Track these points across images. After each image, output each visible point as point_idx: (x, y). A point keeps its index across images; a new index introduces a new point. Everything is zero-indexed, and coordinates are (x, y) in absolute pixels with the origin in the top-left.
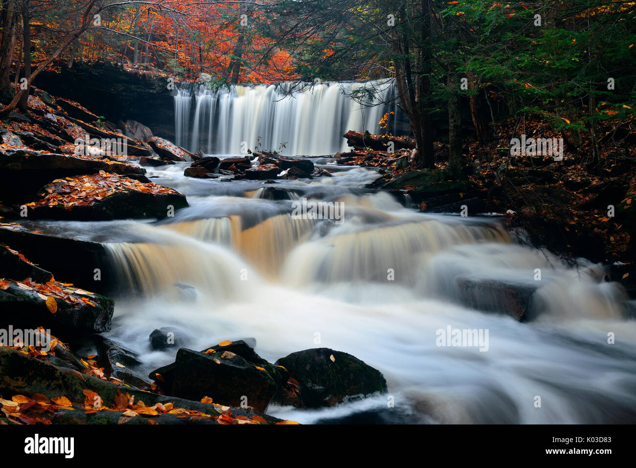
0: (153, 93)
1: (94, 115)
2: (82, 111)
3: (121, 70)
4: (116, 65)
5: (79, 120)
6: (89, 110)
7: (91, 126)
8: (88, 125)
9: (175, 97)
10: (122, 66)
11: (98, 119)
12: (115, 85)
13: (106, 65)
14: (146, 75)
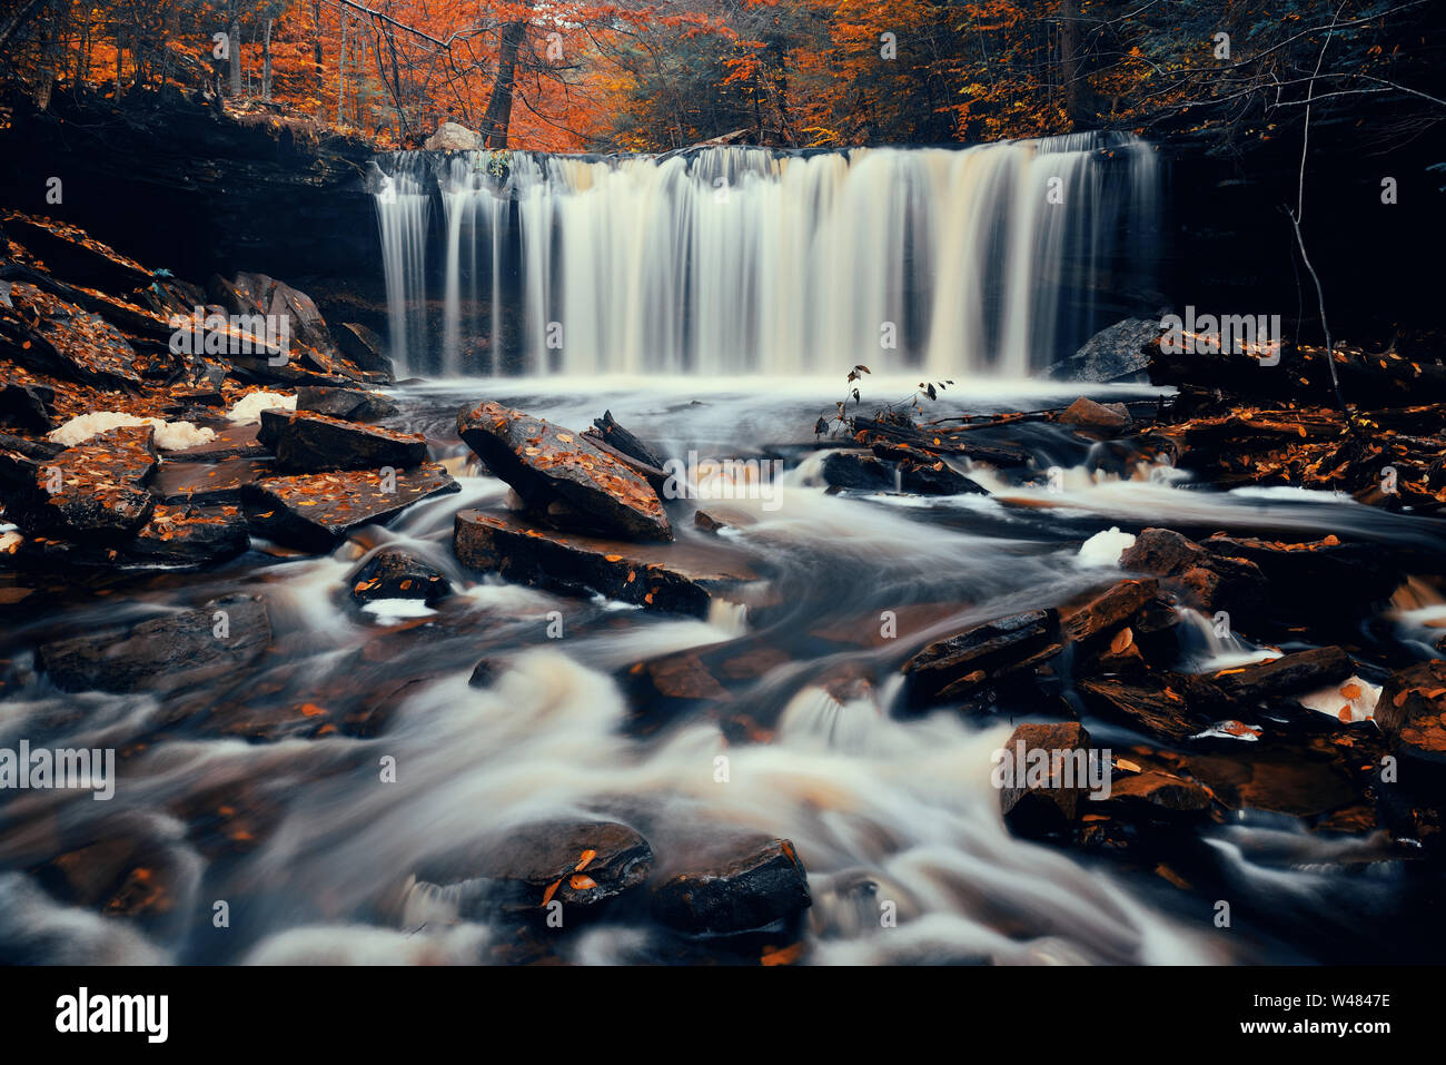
0: (312, 187)
1: (136, 266)
2: (95, 256)
3: (214, 116)
4: (199, 98)
5: (90, 287)
6: (118, 251)
7: (133, 307)
8: (121, 304)
9: (377, 195)
10: (217, 103)
11: (152, 280)
12: (194, 163)
13: (167, 98)
14: (294, 129)
